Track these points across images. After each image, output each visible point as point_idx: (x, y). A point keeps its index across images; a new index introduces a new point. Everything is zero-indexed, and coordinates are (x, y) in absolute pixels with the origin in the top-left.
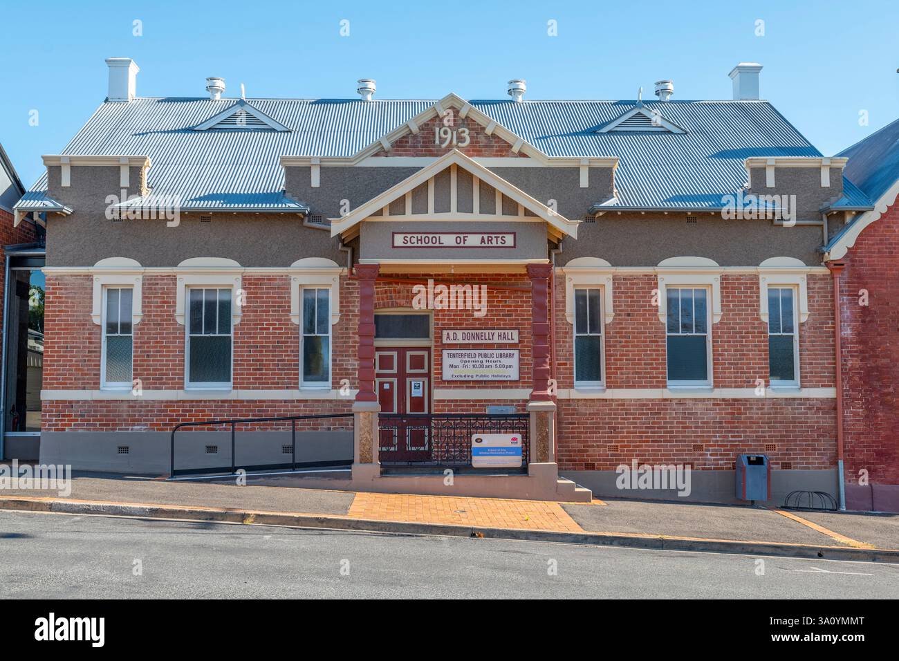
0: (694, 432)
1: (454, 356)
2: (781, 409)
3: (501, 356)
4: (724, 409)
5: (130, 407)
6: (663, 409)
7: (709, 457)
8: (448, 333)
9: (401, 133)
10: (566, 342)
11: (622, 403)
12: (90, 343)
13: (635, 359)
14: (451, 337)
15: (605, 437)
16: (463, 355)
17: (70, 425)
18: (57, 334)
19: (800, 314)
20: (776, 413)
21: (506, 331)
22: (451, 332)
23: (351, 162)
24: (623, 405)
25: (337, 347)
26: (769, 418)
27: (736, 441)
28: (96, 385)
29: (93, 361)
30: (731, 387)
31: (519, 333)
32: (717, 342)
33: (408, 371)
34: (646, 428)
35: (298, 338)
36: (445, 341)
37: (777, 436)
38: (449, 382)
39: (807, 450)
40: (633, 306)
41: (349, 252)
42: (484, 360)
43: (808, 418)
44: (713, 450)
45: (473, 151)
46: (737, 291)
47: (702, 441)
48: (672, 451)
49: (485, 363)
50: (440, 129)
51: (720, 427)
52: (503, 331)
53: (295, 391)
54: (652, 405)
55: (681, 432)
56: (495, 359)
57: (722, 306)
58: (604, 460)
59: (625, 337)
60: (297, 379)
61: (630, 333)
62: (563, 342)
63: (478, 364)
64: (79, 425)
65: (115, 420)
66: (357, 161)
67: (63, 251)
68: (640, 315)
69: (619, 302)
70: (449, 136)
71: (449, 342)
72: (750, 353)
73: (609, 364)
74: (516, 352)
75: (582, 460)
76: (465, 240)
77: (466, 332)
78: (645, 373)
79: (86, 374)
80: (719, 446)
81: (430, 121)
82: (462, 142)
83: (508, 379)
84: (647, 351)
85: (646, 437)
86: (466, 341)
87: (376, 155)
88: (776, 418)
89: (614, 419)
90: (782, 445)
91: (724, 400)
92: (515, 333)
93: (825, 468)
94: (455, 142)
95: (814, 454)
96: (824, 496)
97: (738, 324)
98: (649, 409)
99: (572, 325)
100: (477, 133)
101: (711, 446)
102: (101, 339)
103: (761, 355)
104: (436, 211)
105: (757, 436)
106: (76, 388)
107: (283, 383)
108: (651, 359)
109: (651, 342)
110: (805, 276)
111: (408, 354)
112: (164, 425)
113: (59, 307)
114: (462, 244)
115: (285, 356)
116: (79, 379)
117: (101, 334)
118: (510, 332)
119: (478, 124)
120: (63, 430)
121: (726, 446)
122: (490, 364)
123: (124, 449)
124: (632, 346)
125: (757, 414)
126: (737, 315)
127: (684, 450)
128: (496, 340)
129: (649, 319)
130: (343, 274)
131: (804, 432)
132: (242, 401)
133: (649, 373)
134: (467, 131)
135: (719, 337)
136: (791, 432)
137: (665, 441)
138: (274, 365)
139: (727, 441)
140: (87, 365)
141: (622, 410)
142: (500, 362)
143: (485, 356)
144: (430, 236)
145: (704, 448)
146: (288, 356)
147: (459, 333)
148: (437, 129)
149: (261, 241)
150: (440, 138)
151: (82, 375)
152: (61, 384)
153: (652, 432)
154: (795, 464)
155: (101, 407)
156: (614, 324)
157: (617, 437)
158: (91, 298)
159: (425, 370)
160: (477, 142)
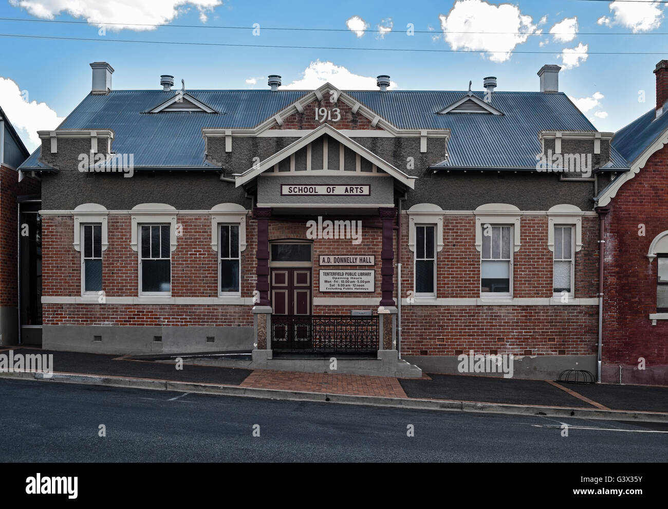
0: (498, 329)
1: (328, 274)
2: (560, 313)
3: (362, 274)
4: (520, 313)
5: (101, 308)
6: (477, 313)
7: (508, 346)
8: (324, 258)
9: (291, 112)
10: (409, 265)
11: (448, 308)
12: (73, 264)
13: (458, 277)
14: (326, 260)
15: (435, 332)
16: (334, 274)
17: (62, 321)
18: (51, 257)
19: (576, 245)
20: (557, 316)
21: (365, 257)
22: (326, 257)
23: (254, 133)
24: (449, 310)
25: (244, 267)
26: (551, 319)
27: (527, 335)
28: (78, 293)
29: (76, 276)
30: (525, 297)
31: (375, 258)
32: (517, 265)
33: (296, 284)
34: (465, 326)
35: (217, 261)
36: (321, 263)
37: (557, 332)
38: (324, 293)
39: (577, 341)
40: (457, 239)
41: (253, 199)
42: (349, 277)
43: (578, 319)
44: (511, 342)
45: (343, 125)
46: (532, 229)
47: (503, 335)
48: (483, 342)
49: (350, 280)
50: (319, 109)
51: (516, 326)
52: (363, 257)
53: (215, 298)
54: (469, 310)
55: (489, 329)
56: (357, 277)
57: (521, 239)
58: (434, 348)
59: (451, 261)
60: (217, 290)
61: (454, 258)
62: (407, 264)
63: (345, 280)
64: (68, 321)
65: (92, 318)
66: (258, 133)
67: (53, 199)
68: (463, 245)
69: (448, 236)
70: (325, 114)
71: (324, 264)
72: (540, 273)
73: (439, 281)
74: (373, 272)
75: (419, 348)
76: (333, 190)
77: (337, 257)
78: (465, 287)
79: (71, 286)
80: (515, 339)
81: (312, 103)
82: (334, 119)
83: (367, 291)
84: (466, 271)
85: (464, 332)
86: (337, 264)
87: (272, 128)
88: (556, 319)
89: (442, 319)
90: (559, 338)
91: (520, 306)
92: (372, 258)
93: (588, 354)
94: (329, 118)
95: (582, 345)
96: (586, 373)
97: (532, 252)
98: (468, 313)
99: (413, 252)
100: (346, 112)
101: (510, 339)
102: (80, 261)
103: (547, 274)
104: (313, 169)
105: (542, 332)
106: (65, 295)
107: (206, 293)
108: (469, 277)
109: (469, 265)
110: (581, 218)
111: (295, 273)
112: (125, 321)
113: (52, 238)
114: (331, 193)
115: (208, 274)
116: (67, 289)
117: (80, 258)
118: (368, 257)
119: (347, 106)
120: (57, 324)
121: (521, 339)
122: (354, 280)
123: (98, 338)
124: (456, 268)
125: (543, 316)
126: (531, 246)
127: (490, 342)
128: (358, 263)
129: (469, 249)
130: (248, 215)
131: (575, 329)
132: (178, 305)
133: (467, 287)
134: (338, 110)
135: (519, 262)
136: (566, 329)
137: (477, 335)
138: (200, 280)
139: (521, 336)
140: (71, 279)
141: (448, 313)
142: (361, 278)
143: (350, 274)
144: (308, 187)
145: (505, 340)
146: (210, 273)
147: (332, 258)
148: (317, 109)
149: (190, 191)
150: (319, 115)
151: (69, 286)
152: (55, 292)
153: (468, 329)
154: (568, 351)
155: (82, 308)
156: (443, 252)
157: (444, 332)
158: (73, 232)
159: (308, 284)
160: (346, 119)
